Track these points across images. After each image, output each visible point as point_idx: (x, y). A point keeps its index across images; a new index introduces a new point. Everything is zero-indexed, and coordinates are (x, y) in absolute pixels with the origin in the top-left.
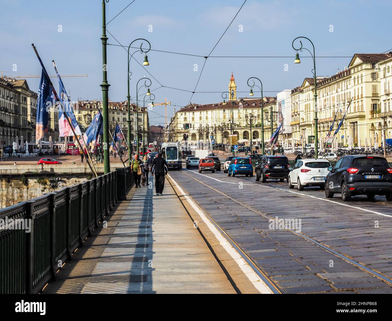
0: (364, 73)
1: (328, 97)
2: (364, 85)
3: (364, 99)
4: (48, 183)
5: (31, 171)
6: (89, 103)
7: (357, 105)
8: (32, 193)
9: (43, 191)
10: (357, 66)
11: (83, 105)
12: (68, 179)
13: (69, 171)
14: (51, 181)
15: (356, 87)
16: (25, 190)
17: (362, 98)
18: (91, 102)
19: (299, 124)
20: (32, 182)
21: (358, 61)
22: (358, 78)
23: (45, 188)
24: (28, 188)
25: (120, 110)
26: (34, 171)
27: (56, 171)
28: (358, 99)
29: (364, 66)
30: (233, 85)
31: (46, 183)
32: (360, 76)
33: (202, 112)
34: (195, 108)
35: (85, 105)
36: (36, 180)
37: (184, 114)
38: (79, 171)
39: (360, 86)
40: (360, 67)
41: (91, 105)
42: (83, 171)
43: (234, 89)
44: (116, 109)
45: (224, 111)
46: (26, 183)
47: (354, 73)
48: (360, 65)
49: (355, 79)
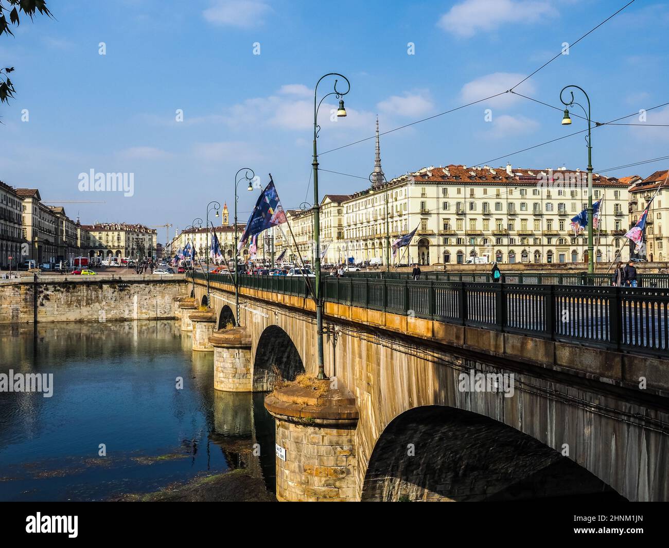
0: (332, 209)
1: (305, 225)
2: (332, 218)
3: (332, 228)
4: (117, 288)
5: (104, 279)
6: (108, 225)
7: (327, 233)
8: (105, 294)
9: (113, 293)
10: (327, 204)
11: (103, 227)
12: (132, 284)
13: (132, 279)
14: (119, 286)
15: (326, 219)
16: (100, 292)
17: (331, 227)
18: (110, 225)
19: (281, 245)
20: (105, 286)
21: (328, 200)
22: (328, 213)
23: (115, 291)
24: (102, 291)
25: (135, 231)
26: (107, 279)
27: (122, 279)
28: (328, 227)
29: (333, 204)
30: (226, 212)
31: (115, 288)
32: (329, 212)
33: (202, 234)
34: (197, 230)
35: (105, 227)
36: (108, 286)
37: (187, 235)
38: (139, 279)
39: (329, 219)
40: (329, 205)
41: (110, 227)
42: (143, 279)
43: (227, 215)
44: (131, 231)
45: (221, 233)
46: (101, 288)
47: (325, 209)
48: (330, 203)
49: (325, 213)
